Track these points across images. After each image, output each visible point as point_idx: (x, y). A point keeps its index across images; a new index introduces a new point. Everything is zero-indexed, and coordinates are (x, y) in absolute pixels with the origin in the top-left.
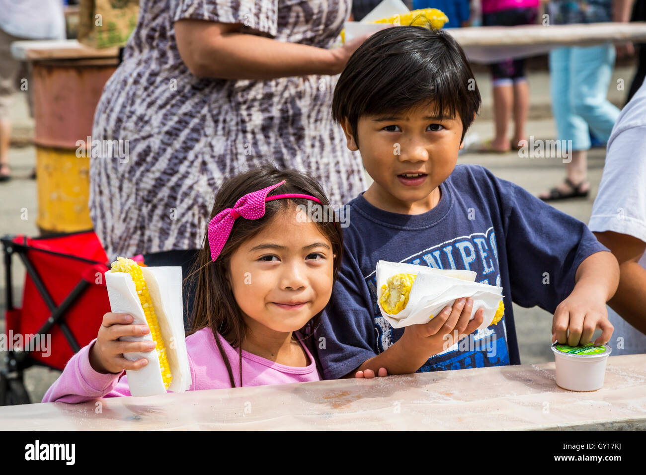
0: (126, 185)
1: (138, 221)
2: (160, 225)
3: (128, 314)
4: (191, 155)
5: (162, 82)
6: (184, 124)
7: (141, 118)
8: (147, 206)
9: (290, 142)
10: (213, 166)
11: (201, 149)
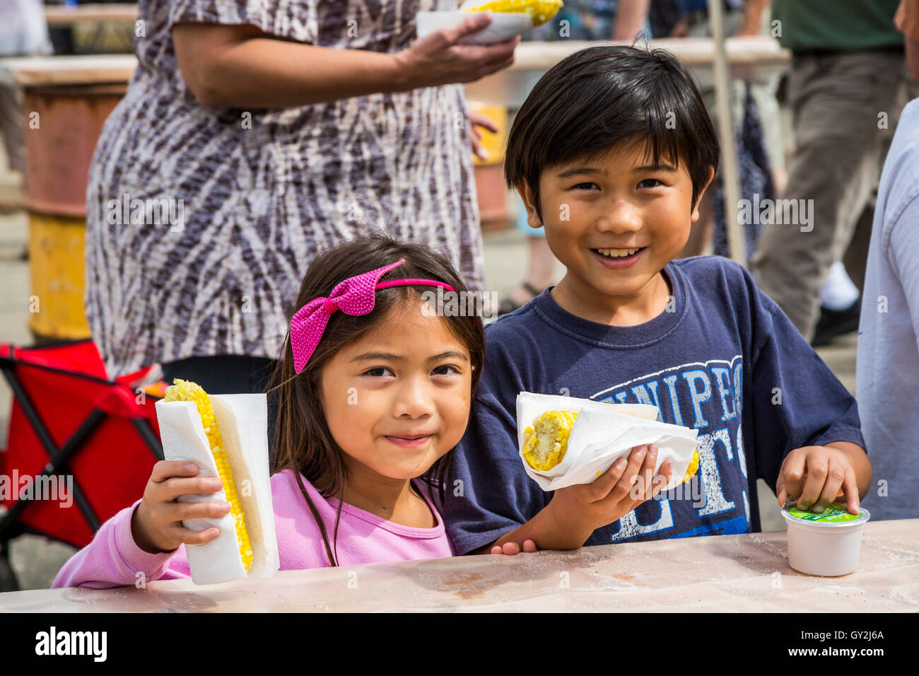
0: (129, 264)
1: (145, 316)
2: (175, 320)
3: (191, 462)
4: (218, 218)
5: (176, 113)
6: (206, 173)
7: (146, 167)
8: (157, 294)
9: (367, 198)
10: (250, 233)
11: (232, 208)
